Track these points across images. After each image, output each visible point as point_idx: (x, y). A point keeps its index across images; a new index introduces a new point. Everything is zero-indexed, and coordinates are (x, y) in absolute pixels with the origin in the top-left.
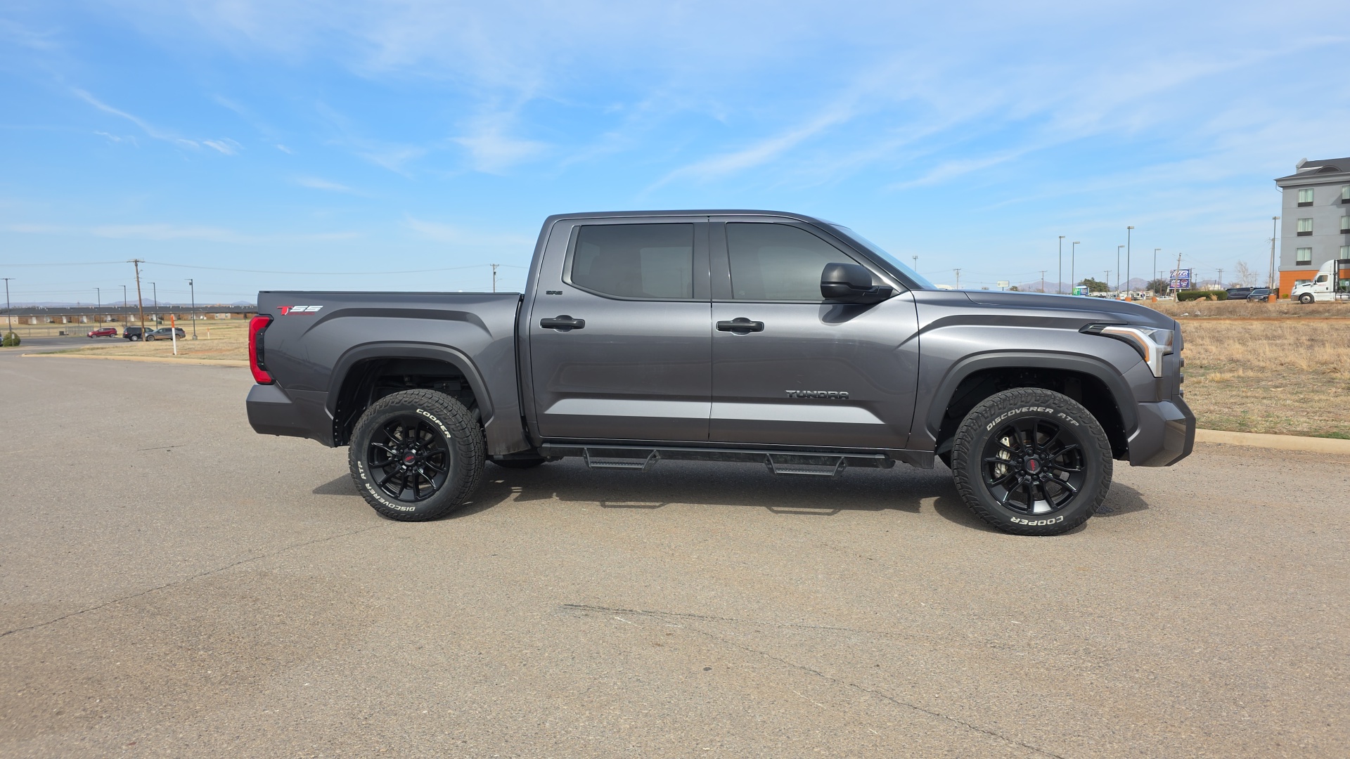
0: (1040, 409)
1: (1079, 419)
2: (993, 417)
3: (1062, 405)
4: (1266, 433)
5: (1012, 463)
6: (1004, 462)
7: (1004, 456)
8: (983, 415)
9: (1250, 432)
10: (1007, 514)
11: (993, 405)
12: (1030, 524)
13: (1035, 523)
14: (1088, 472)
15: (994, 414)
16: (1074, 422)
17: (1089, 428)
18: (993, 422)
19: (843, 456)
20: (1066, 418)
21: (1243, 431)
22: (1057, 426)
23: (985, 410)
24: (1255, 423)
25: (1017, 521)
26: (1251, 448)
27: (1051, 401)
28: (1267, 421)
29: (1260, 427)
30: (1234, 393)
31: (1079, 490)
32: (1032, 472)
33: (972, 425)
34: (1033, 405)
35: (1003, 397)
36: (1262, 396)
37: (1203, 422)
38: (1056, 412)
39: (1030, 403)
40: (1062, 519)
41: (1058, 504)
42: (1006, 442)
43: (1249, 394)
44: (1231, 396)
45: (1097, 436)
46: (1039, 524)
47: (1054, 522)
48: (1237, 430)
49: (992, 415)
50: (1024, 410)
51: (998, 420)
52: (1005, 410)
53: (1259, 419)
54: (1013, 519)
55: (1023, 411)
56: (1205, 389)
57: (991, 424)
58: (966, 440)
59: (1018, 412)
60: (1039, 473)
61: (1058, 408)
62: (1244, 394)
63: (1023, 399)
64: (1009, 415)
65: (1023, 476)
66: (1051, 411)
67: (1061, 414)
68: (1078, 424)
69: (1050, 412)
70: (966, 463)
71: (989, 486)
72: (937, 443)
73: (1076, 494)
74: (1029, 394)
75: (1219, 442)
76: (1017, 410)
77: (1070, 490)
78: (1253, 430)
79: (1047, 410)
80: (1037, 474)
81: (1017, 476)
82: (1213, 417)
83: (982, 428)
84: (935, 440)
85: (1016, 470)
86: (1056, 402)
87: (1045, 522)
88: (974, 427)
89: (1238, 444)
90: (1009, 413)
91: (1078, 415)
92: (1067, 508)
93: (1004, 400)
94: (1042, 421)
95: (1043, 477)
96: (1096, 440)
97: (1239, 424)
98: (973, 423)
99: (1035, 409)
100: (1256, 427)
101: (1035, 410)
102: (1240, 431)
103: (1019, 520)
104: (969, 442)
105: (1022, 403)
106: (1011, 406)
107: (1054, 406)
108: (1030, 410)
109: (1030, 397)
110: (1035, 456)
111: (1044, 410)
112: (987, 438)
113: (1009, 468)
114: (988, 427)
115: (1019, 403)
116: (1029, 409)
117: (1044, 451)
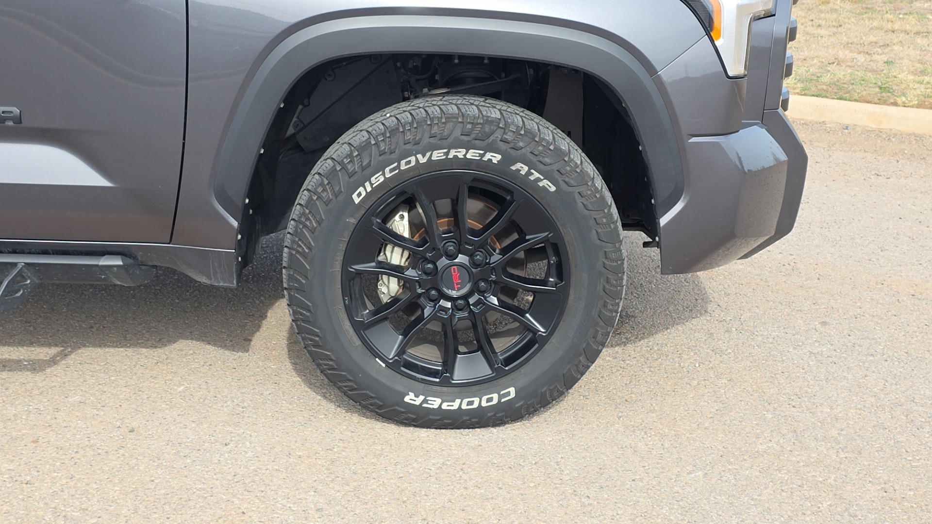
0: (472, 154)
1: (557, 175)
2: (366, 172)
3: (521, 144)
4: (920, 106)
5: (411, 273)
6: (395, 271)
7: (395, 256)
8: (344, 168)
9: (895, 104)
10: (398, 387)
11: (368, 142)
12: (445, 406)
13: (455, 405)
14: (572, 292)
15: (369, 165)
16: (545, 183)
17: (577, 196)
18: (367, 184)
19: (21, 260)
20: (529, 173)
21: (885, 103)
22: (510, 192)
23: (350, 155)
24: (903, 86)
25: (418, 401)
26: (895, 135)
27: (498, 135)
28: (921, 83)
29: (911, 95)
30: (876, 24)
31: (551, 334)
32: (454, 294)
33: (320, 190)
34: (458, 145)
35: (391, 122)
36: (915, 29)
37: (824, 84)
38: (508, 161)
39: (450, 140)
40: (513, 395)
41: (508, 361)
42: (401, 224)
43: (896, 26)
44: (872, 29)
45: (594, 214)
46: (464, 407)
47: (495, 401)
48: (876, 100)
49: (363, 169)
50: (437, 155)
51: (378, 179)
52: (393, 156)
53: (911, 77)
54: (409, 398)
55: (434, 158)
56: (835, 16)
57: (361, 189)
58: (305, 226)
59: (423, 160)
60: (470, 294)
61: (512, 152)
62: (889, 26)
63: (435, 129)
64: (403, 167)
65: (435, 301)
66: (496, 158)
67: (519, 165)
68: (553, 189)
69: (495, 161)
70: (306, 277)
71: (360, 328)
72: (241, 231)
73: (545, 340)
74: (450, 118)
75: (847, 122)
76: (419, 156)
77: (535, 331)
78: (899, 101)
79: (488, 156)
80: (465, 297)
81: (422, 300)
82: (842, 73)
83: (341, 197)
84: (235, 224)
85: (420, 291)
86: (509, 137)
87: (476, 401)
88: (324, 195)
89: (874, 126)
90: (403, 162)
91: (555, 167)
92: (523, 370)
93: (394, 131)
94: (475, 179)
95: (475, 304)
96: (592, 222)
97: (881, 88)
98: (322, 184)
99: (461, 153)
100: (904, 94)
101: (461, 156)
102: (882, 102)
103: (422, 398)
104: (312, 231)
105: (432, 140)
106: (408, 147)
107: (502, 146)
108: (451, 156)
109: (450, 125)
110: (462, 259)
111: (482, 156)
112: (353, 221)
113: (406, 284)
114: (355, 196)
115: (426, 140)
116: (447, 154)
117: (482, 246)
